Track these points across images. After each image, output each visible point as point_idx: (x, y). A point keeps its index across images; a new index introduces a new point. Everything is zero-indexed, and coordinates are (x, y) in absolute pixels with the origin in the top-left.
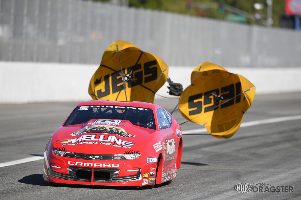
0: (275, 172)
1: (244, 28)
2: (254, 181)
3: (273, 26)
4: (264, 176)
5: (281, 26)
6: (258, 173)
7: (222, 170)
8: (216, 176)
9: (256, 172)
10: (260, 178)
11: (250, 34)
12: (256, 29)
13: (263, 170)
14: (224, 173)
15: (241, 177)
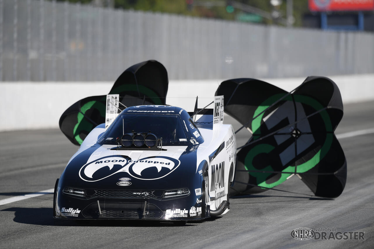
0: (304, 207)
1: (259, 29)
2: (279, 219)
3: (295, 25)
4: (291, 212)
5: (304, 26)
6: (283, 208)
7: (239, 207)
8: (231, 214)
9: (281, 208)
10: (286, 215)
11: (266, 37)
12: (274, 31)
13: (289, 205)
14: (242, 210)
15: (263, 215)
